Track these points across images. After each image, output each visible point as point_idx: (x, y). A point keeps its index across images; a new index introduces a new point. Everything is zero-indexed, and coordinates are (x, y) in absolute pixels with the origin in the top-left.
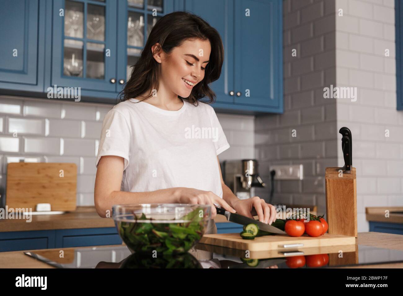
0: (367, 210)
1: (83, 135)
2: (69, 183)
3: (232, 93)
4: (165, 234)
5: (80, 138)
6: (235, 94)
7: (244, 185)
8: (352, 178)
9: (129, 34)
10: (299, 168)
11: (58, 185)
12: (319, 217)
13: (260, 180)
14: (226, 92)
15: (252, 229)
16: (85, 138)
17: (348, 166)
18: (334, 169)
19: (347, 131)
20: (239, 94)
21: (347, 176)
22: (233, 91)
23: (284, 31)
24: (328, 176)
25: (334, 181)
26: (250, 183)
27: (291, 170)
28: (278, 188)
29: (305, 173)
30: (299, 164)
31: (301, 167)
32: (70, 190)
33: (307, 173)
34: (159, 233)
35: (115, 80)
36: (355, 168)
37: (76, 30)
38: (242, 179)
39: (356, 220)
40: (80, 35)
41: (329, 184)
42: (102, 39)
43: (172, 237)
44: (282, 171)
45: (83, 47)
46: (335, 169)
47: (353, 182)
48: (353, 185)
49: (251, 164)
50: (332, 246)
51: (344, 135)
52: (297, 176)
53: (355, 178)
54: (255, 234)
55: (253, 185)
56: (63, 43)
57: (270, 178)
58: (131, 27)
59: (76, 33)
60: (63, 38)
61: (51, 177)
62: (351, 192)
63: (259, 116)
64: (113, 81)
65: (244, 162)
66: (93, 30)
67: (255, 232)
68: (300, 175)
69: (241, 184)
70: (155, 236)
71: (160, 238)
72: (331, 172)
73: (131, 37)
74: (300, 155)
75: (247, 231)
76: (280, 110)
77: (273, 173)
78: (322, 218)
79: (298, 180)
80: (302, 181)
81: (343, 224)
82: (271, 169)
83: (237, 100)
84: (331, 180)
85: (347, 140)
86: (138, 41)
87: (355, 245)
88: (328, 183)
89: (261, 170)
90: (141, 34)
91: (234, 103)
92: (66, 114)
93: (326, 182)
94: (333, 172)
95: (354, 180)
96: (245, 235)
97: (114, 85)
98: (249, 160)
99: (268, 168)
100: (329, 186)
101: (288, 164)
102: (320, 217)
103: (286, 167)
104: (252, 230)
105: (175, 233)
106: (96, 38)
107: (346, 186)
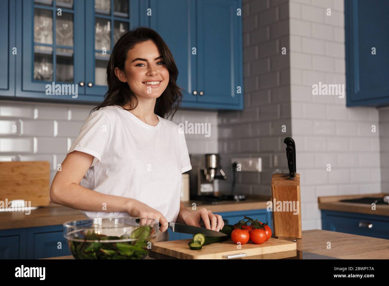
0: (319, 199)
1: (56, 133)
2: (42, 180)
3: (195, 93)
4: (112, 252)
5: (53, 137)
6: (198, 93)
7: (207, 177)
8: (295, 184)
9: (97, 38)
10: (258, 161)
11: (32, 182)
12: (263, 224)
13: (223, 173)
14: (190, 91)
15: (200, 238)
16: (57, 137)
17: (292, 174)
18: (279, 175)
19: (291, 141)
20: (201, 93)
21: (291, 183)
22: (196, 91)
23: (243, 34)
24: (274, 183)
25: (279, 187)
26: (213, 175)
27: (251, 162)
28: (240, 179)
29: (263, 166)
30: (258, 157)
31: (260, 160)
32: (43, 186)
33: (265, 165)
34: (106, 251)
35: (83, 83)
36: (299, 175)
37: (46, 36)
38: (206, 172)
39: (300, 223)
40: (50, 41)
41: (275, 190)
42: (71, 44)
43: (119, 254)
44: (242, 164)
45: (53, 52)
46: (281, 176)
47: (296, 189)
48: (297, 191)
49: (213, 159)
50: (274, 253)
51: (288, 145)
52: (256, 168)
53: (299, 184)
54: (202, 243)
55: (215, 177)
56: (33, 49)
57: (232, 169)
58: (99, 32)
59: (46, 39)
60: (33, 44)
61: (25, 175)
62: (294, 197)
63: (222, 113)
64: (82, 84)
65: (207, 157)
66: (62, 36)
67: (202, 241)
68: (259, 167)
69: (204, 176)
70: (103, 254)
71: (108, 256)
72: (277, 179)
73: (99, 41)
74: (258, 149)
75: (195, 242)
76: (241, 107)
77: (235, 165)
78: (266, 226)
79: (257, 172)
80: (261, 173)
81: (288, 226)
82: (233, 161)
83: (200, 99)
84: (276, 186)
85: (291, 150)
86: (106, 44)
87: (296, 251)
88: (273, 189)
89: (223, 163)
90: (108, 38)
91: (197, 102)
92: (39, 114)
93: (272, 189)
94: (279, 179)
95: (298, 187)
96: (193, 245)
97: (83, 88)
98: (211, 155)
99: (230, 161)
100: (275, 192)
101: (248, 157)
102: (265, 224)
103: (246, 160)
104: (199, 240)
105: (121, 251)
106: (65, 44)
107: (291, 192)
